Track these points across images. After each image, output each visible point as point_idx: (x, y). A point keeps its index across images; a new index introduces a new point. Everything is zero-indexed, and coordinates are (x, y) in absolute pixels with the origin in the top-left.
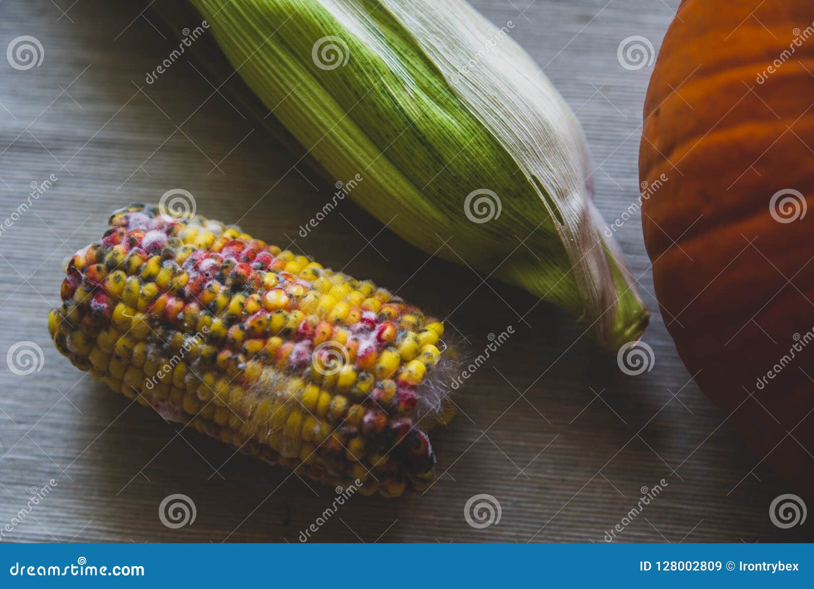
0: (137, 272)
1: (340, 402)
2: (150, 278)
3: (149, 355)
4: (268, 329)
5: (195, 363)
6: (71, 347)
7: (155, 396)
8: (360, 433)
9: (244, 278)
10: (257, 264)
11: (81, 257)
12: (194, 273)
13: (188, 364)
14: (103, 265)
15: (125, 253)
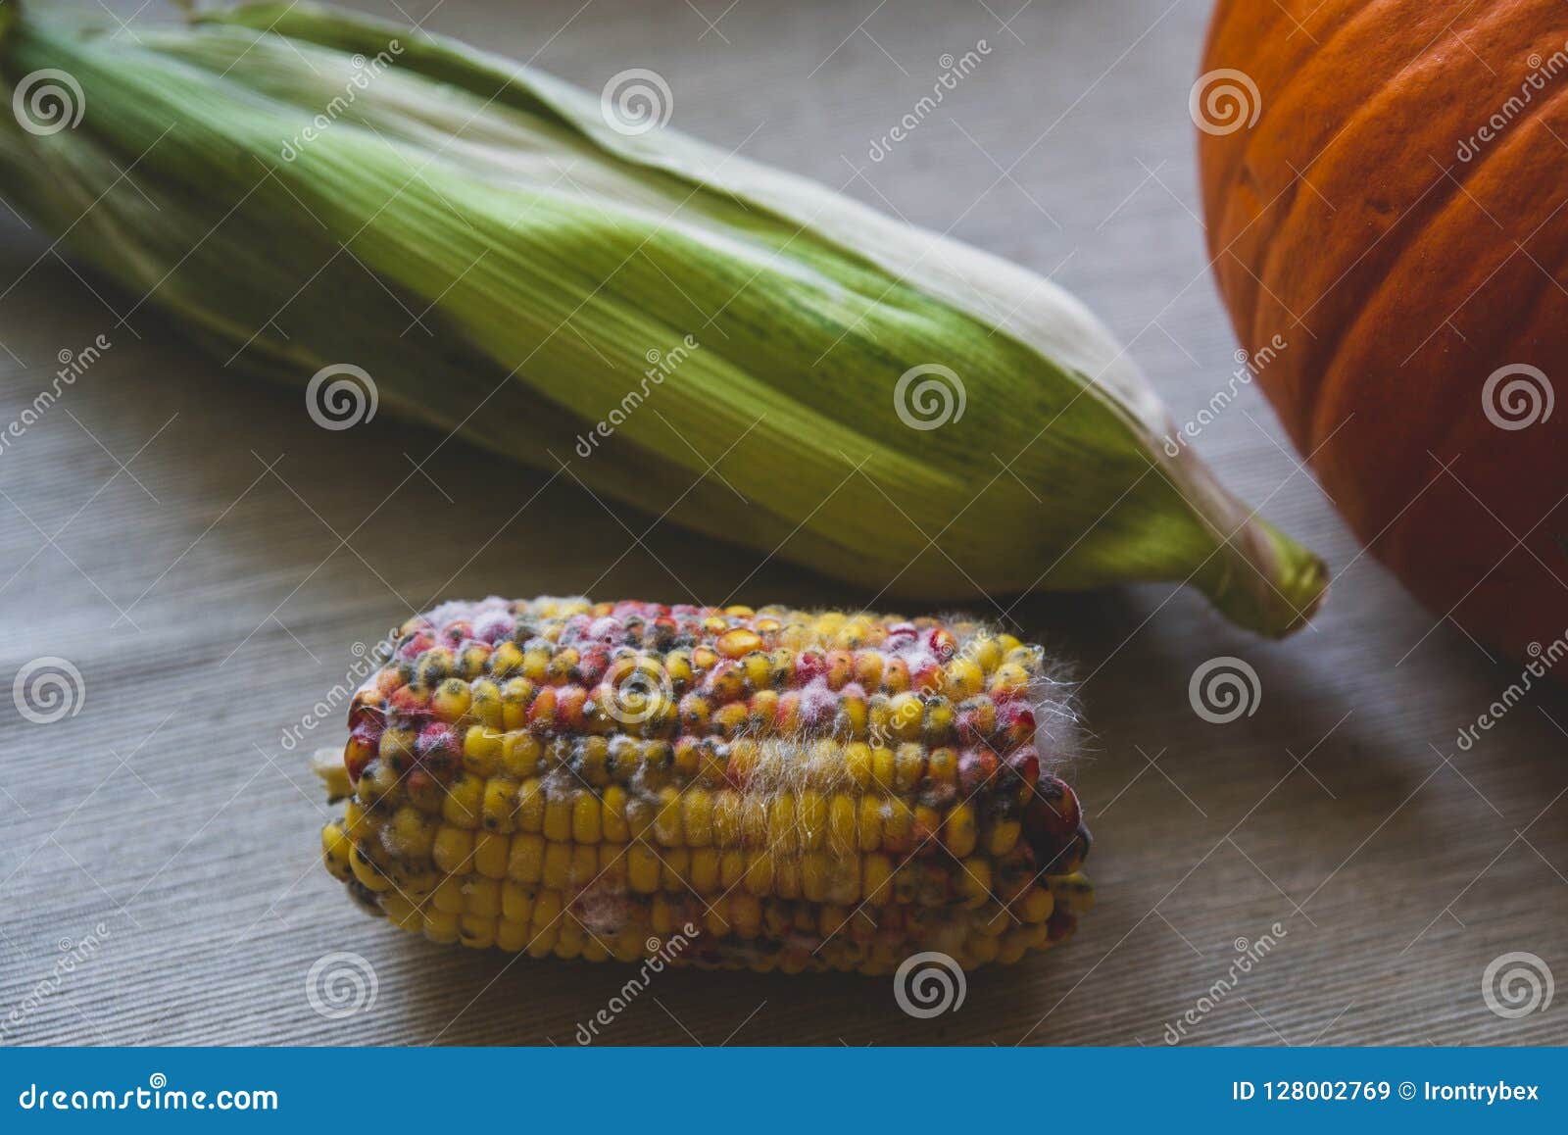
0: (485, 670)
1: (912, 752)
2: (511, 673)
3: (552, 793)
4: (746, 682)
5: (638, 776)
6: (395, 844)
7: (574, 875)
8: (961, 794)
9: (671, 629)
10: (680, 615)
11: (370, 691)
12: (585, 644)
13: (625, 784)
14: (419, 683)
15: (452, 653)
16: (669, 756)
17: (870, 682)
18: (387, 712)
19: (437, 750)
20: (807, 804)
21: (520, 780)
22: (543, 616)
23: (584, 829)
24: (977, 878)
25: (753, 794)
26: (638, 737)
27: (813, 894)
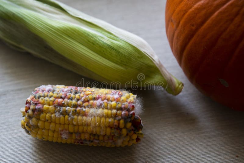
0: (47, 96)
1: (114, 111)
2: (51, 97)
3: (57, 116)
4: (89, 99)
5: (71, 114)
6: (32, 123)
7: (60, 129)
8: (122, 118)
9: (77, 90)
10: (79, 89)
11: (29, 99)
12: (63, 92)
13: (69, 115)
14: (37, 98)
15: (42, 93)
16: (76, 111)
17: (108, 100)
18: (31, 102)
19: (39, 108)
20: (97, 119)
21: (52, 114)
22: (57, 88)
23: (62, 122)
24: (124, 132)
25: (89, 117)
26: (71, 107)
27: (98, 133)
